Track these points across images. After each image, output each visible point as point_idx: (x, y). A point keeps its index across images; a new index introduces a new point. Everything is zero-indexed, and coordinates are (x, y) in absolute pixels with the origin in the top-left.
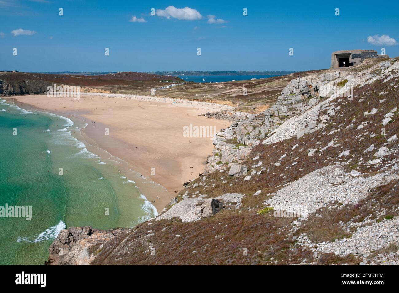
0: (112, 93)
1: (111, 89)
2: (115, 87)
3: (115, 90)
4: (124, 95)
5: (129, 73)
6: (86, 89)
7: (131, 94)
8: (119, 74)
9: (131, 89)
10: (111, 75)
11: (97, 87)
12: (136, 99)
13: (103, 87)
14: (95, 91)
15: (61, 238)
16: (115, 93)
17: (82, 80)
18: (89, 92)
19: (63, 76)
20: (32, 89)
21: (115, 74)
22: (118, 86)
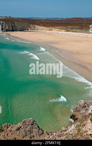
0: (67, 31)
1: (66, 29)
2: (68, 28)
3: (69, 30)
4: (75, 33)
5: (77, 18)
6: (50, 28)
7: (80, 32)
8: (70, 19)
9: (79, 29)
10: (65, 20)
11: (57, 27)
12: (83, 35)
13: (60, 27)
14: (56, 30)
15: (80, 104)
16: (69, 31)
17: (47, 23)
18: (52, 30)
19: (36, 20)
20: (18, 28)
21: (68, 19)
22: (70, 27)
